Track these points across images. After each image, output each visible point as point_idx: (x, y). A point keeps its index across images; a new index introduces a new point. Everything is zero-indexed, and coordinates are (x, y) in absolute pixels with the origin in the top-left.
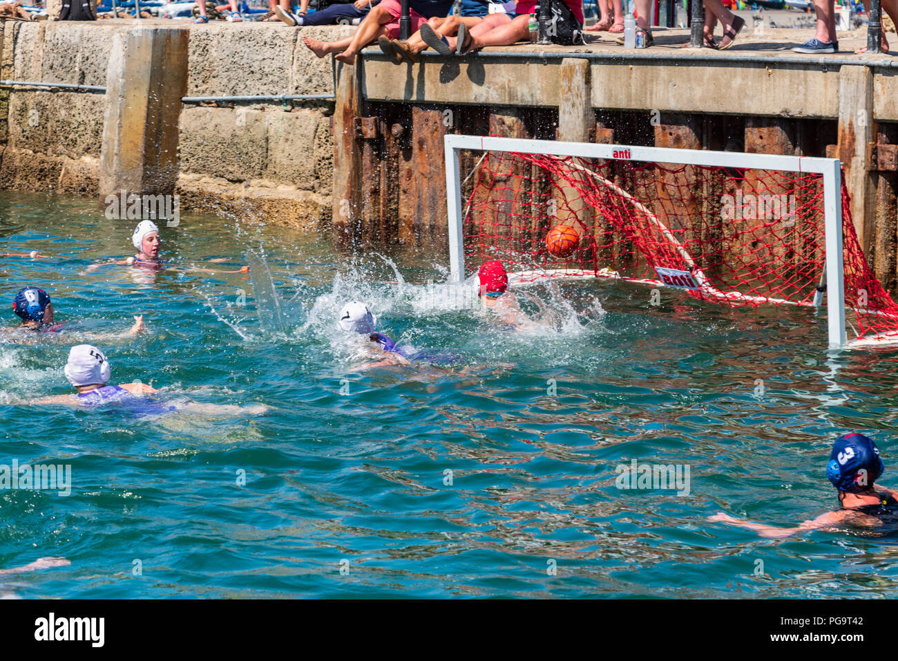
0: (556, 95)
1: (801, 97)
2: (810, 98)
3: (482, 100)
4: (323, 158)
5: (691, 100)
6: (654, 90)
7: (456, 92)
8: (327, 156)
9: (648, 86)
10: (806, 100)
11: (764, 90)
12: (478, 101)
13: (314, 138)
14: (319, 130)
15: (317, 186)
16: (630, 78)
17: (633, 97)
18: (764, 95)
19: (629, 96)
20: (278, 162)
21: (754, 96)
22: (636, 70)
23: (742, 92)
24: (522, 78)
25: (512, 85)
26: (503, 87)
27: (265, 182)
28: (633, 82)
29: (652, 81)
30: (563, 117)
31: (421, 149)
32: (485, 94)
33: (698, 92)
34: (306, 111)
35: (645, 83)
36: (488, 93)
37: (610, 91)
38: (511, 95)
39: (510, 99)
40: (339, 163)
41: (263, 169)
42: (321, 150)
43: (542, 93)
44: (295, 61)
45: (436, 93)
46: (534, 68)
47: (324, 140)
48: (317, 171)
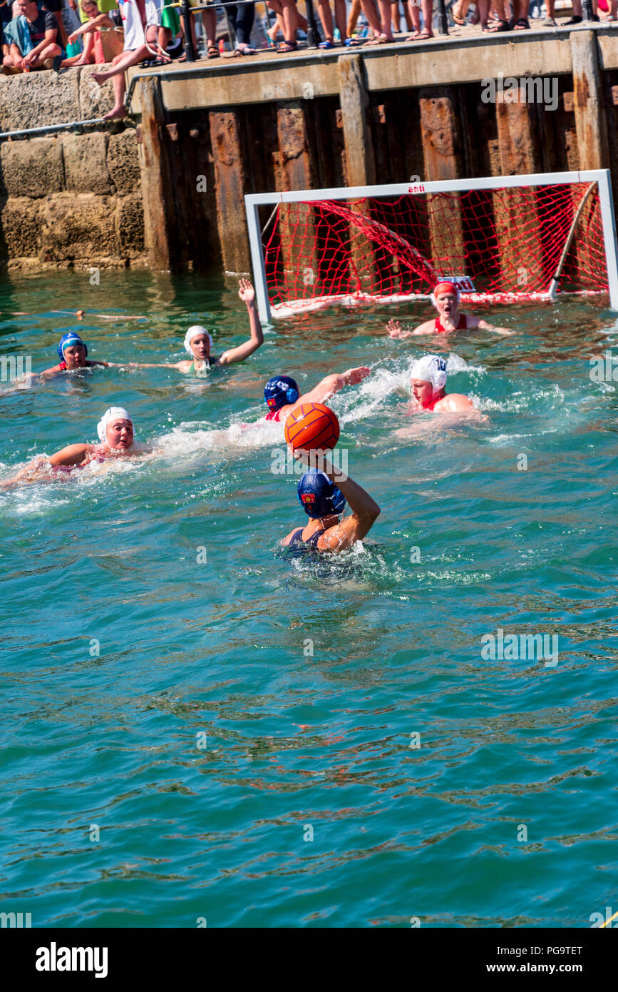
0: (336, 85)
1: (540, 60)
2: (547, 60)
3: (271, 97)
4: (117, 167)
5: (449, 75)
6: (418, 70)
7: (247, 94)
8: (121, 165)
9: (413, 68)
10: (544, 62)
11: (509, 59)
12: (267, 99)
13: (107, 153)
14: (110, 145)
15: (113, 190)
16: (397, 64)
17: (401, 77)
18: (509, 63)
19: (397, 78)
20: (75, 176)
21: (501, 65)
22: (401, 59)
23: (492, 63)
24: (304, 77)
25: (296, 82)
26: (288, 85)
27: (66, 193)
28: (399, 67)
29: (415, 64)
30: (344, 101)
31: (220, 143)
32: (272, 92)
33: (455, 68)
34: (96, 134)
35: (410, 66)
36: (275, 91)
37: (381, 76)
38: (296, 90)
39: (295, 93)
40: (151, 163)
41: (64, 183)
42: (115, 161)
43: (323, 84)
44: (81, 94)
45: (230, 98)
46: (314, 69)
47: (116, 153)
48: (112, 178)
